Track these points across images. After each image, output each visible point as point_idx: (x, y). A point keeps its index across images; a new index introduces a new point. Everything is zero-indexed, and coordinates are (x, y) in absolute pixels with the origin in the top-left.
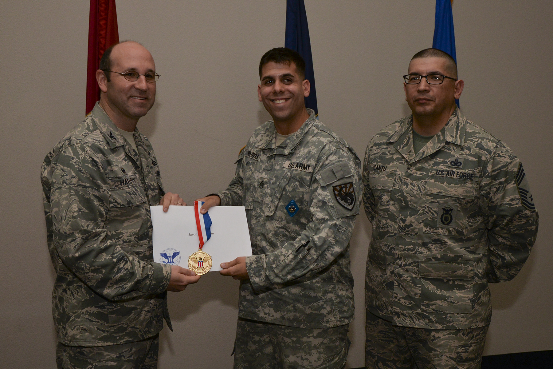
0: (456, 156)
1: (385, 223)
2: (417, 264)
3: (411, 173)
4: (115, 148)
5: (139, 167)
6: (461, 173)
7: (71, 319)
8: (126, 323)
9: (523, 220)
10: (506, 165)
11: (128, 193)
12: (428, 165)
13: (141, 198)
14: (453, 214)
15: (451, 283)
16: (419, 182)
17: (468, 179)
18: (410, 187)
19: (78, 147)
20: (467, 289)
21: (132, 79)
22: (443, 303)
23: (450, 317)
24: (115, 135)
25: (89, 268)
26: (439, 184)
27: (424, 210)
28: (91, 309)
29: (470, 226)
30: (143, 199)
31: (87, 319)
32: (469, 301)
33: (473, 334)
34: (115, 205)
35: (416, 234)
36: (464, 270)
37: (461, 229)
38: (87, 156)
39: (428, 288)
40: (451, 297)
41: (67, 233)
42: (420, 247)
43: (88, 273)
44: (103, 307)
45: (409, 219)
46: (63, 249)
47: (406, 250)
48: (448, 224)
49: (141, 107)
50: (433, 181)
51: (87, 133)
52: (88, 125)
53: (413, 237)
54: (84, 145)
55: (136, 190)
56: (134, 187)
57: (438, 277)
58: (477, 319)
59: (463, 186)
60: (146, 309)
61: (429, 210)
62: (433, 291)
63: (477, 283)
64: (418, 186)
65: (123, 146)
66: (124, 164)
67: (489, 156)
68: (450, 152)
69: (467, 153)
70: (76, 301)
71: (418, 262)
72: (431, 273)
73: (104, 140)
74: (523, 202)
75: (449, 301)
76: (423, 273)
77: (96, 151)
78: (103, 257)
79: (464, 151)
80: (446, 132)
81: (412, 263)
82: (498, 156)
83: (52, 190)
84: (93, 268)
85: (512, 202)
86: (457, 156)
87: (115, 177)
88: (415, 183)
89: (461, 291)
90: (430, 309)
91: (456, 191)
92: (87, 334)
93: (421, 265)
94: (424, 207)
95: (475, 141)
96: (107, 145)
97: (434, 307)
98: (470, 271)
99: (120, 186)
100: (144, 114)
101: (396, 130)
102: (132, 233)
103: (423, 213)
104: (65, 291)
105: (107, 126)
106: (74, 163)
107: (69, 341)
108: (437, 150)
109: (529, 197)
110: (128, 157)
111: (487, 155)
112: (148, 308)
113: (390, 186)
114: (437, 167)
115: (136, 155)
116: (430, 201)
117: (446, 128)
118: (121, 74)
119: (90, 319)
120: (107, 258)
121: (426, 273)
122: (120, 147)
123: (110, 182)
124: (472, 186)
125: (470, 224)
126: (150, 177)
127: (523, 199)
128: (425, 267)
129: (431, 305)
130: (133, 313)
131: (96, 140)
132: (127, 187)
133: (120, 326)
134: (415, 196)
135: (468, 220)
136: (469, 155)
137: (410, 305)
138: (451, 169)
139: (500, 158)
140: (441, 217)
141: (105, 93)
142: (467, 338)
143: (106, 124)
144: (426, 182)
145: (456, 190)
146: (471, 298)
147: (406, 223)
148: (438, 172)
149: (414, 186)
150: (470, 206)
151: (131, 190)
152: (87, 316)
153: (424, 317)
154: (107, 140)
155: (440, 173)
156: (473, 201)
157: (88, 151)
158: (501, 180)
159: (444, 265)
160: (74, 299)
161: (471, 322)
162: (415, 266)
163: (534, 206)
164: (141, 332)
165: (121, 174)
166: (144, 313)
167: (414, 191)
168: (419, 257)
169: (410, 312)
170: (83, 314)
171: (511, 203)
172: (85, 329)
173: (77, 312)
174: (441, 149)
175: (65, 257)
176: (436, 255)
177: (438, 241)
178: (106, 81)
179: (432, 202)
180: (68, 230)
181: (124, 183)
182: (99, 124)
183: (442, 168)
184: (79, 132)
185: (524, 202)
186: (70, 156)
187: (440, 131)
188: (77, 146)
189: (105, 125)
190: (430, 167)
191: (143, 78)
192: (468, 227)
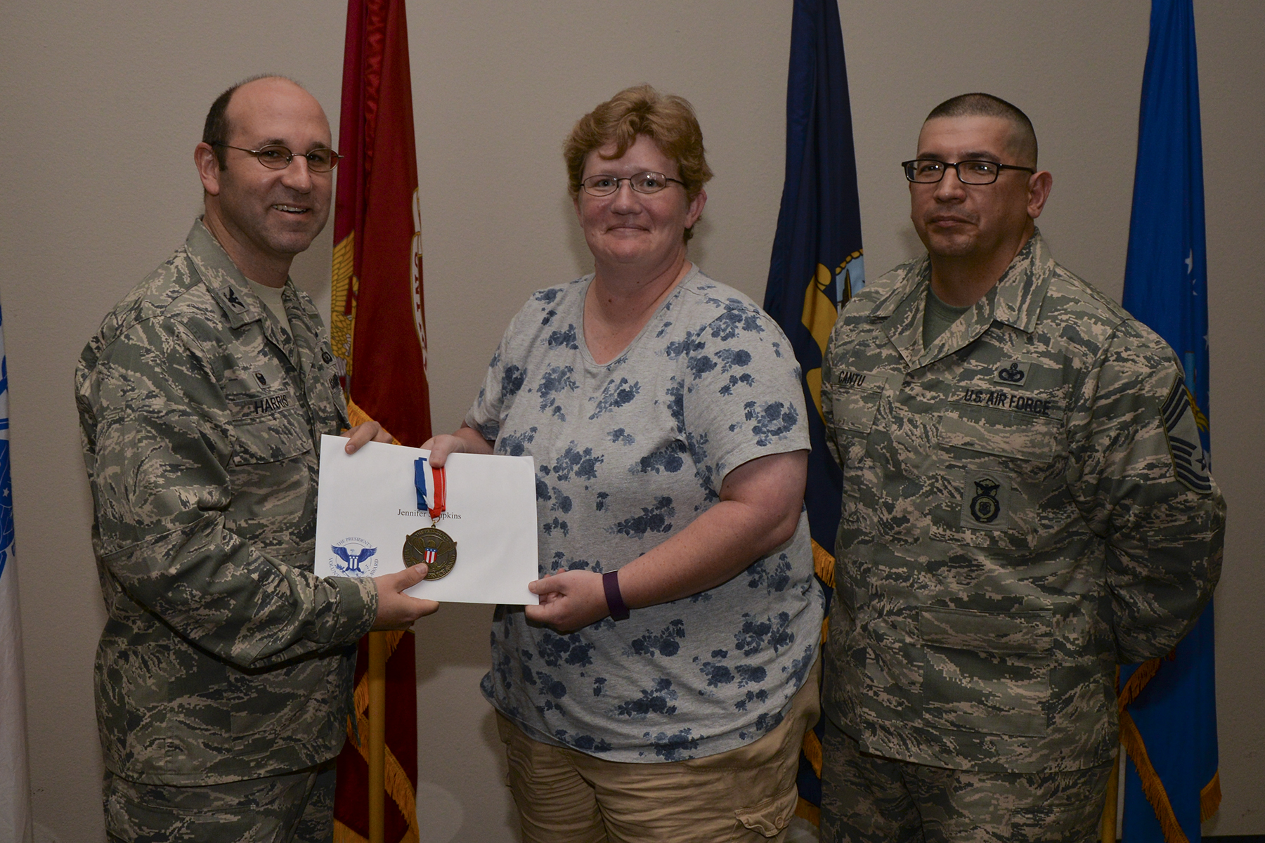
0: (1015, 357)
1: (853, 510)
2: (914, 612)
3: (912, 394)
4: (242, 326)
5: (293, 369)
6: (1021, 398)
7: (142, 723)
8: (272, 729)
9: (1179, 517)
10: (1137, 382)
11: (273, 430)
12: (951, 378)
13: (300, 442)
14: (1002, 495)
15: (995, 662)
16: (927, 417)
17: (1038, 412)
18: (907, 428)
19: (159, 323)
20: (1036, 678)
21: (277, 165)
22: (975, 709)
23: (992, 743)
24: (240, 296)
25: (200, 598)
26: (969, 423)
27: (933, 483)
28: (189, 700)
29: (1045, 526)
30: (304, 444)
31: (181, 722)
32: (1039, 708)
33: (1057, 783)
34: (245, 459)
35: (916, 540)
36: (1027, 634)
37: (1022, 535)
38: (179, 345)
39: (941, 671)
40: (994, 696)
41: (145, 523)
42: (923, 573)
43: (197, 609)
44: (217, 695)
45: (902, 505)
46: (134, 559)
47: (892, 579)
48: (990, 520)
49: (295, 231)
50: (955, 415)
51: (178, 292)
52: (179, 271)
53: (910, 548)
54: (172, 320)
55: (289, 423)
56: (285, 416)
57: (964, 645)
58: (1061, 753)
59: (1024, 431)
60: (318, 696)
61: (944, 483)
62: (951, 678)
63: (1060, 665)
64: (925, 427)
65: (259, 321)
66: (263, 362)
67: (1090, 359)
68: (1002, 345)
69: (1040, 350)
70: (155, 681)
71: (916, 608)
72: (946, 636)
73: (216, 309)
74: (1178, 472)
75: (989, 705)
76: (930, 634)
77: (198, 335)
78: (227, 573)
79: (1033, 344)
80: (997, 297)
81: (904, 609)
82: (1116, 360)
83: (99, 426)
84: (208, 598)
85: (1149, 472)
86: (1017, 356)
87: (242, 394)
88: (917, 419)
89: (1020, 683)
90: (943, 721)
91: (1007, 443)
92: (182, 757)
93: (922, 616)
94: (933, 477)
95: (1062, 321)
96: (223, 319)
97: (952, 717)
98: (1042, 635)
99: (254, 415)
100: (304, 248)
101: (895, 288)
102: (285, 524)
103: (931, 492)
104: (124, 655)
105: (223, 275)
106: (151, 363)
107: (137, 772)
108: (971, 340)
109: (1197, 461)
110: (272, 347)
111: (1085, 355)
112: (322, 694)
113: (866, 424)
114: (969, 382)
115: (287, 341)
116: (947, 464)
117: (1000, 286)
118: (250, 152)
119: (188, 722)
120: (238, 574)
121: (936, 634)
122: (252, 323)
123: (231, 405)
124: (1046, 430)
125: (1043, 522)
126: (317, 390)
127: (1178, 465)
128: (933, 620)
129: (946, 712)
130: (289, 707)
131: (198, 308)
132: (270, 417)
133: (257, 736)
134: (917, 452)
135: (1040, 511)
136: (1044, 354)
137: (900, 708)
138: (998, 388)
139: (1121, 363)
140: (970, 502)
141: (214, 195)
142: (1039, 792)
143: (220, 270)
144: (940, 417)
145: (1007, 440)
146: (1044, 700)
147: (894, 513)
148: (970, 393)
149: (916, 427)
150: (1045, 479)
151: (280, 422)
152: (181, 717)
153: (931, 740)
154: (222, 308)
155: (974, 396)
156: (1050, 466)
157: (182, 334)
158: (1123, 419)
159: (977, 619)
160: (150, 677)
161: (1045, 758)
162: (910, 616)
163: (1207, 483)
164: (308, 749)
165: (255, 387)
166: (312, 704)
167: (914, 438)
168: (920, 596)
169: (900, 724)
170: (171, 711)
171: (1147, 474)
172: (177, 747)
173: (157, 707)
174: (983, 339)
175: (139, 579)
176: (958, 594)
177: (962, 562)
178: (217, 170)
179: (950, 467)
180: (148, 516)
181: (264, 407)
182: (203, 269)
183: (978, 386)
184: (158, 288)
185: (1182, 471)
186: (141, 345)
187: (986, 295)
188: (155, 321)
189: (218, 272)
190: (955, 381)
191: (301, 161)
192: (1039, 529)
